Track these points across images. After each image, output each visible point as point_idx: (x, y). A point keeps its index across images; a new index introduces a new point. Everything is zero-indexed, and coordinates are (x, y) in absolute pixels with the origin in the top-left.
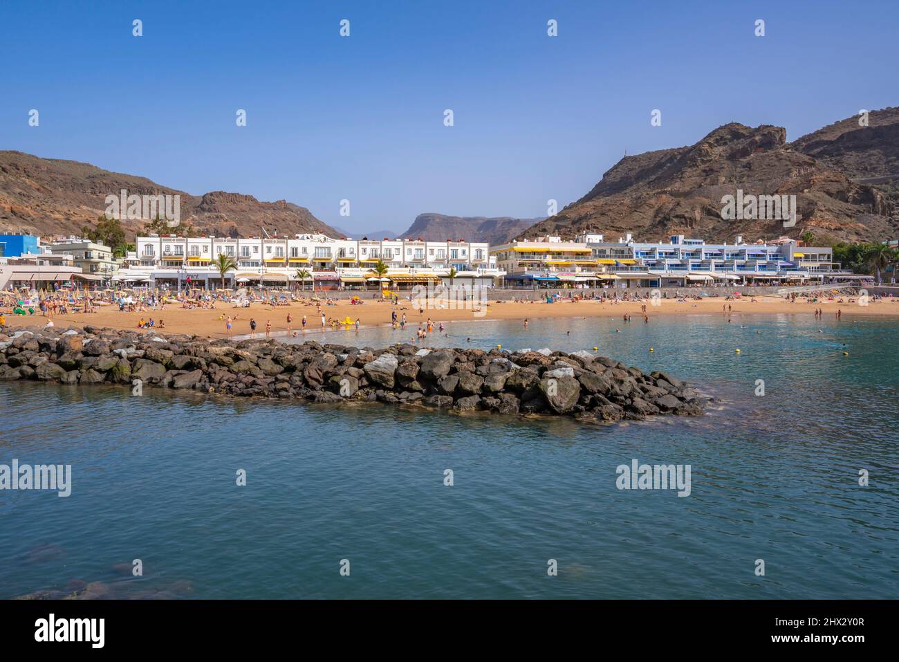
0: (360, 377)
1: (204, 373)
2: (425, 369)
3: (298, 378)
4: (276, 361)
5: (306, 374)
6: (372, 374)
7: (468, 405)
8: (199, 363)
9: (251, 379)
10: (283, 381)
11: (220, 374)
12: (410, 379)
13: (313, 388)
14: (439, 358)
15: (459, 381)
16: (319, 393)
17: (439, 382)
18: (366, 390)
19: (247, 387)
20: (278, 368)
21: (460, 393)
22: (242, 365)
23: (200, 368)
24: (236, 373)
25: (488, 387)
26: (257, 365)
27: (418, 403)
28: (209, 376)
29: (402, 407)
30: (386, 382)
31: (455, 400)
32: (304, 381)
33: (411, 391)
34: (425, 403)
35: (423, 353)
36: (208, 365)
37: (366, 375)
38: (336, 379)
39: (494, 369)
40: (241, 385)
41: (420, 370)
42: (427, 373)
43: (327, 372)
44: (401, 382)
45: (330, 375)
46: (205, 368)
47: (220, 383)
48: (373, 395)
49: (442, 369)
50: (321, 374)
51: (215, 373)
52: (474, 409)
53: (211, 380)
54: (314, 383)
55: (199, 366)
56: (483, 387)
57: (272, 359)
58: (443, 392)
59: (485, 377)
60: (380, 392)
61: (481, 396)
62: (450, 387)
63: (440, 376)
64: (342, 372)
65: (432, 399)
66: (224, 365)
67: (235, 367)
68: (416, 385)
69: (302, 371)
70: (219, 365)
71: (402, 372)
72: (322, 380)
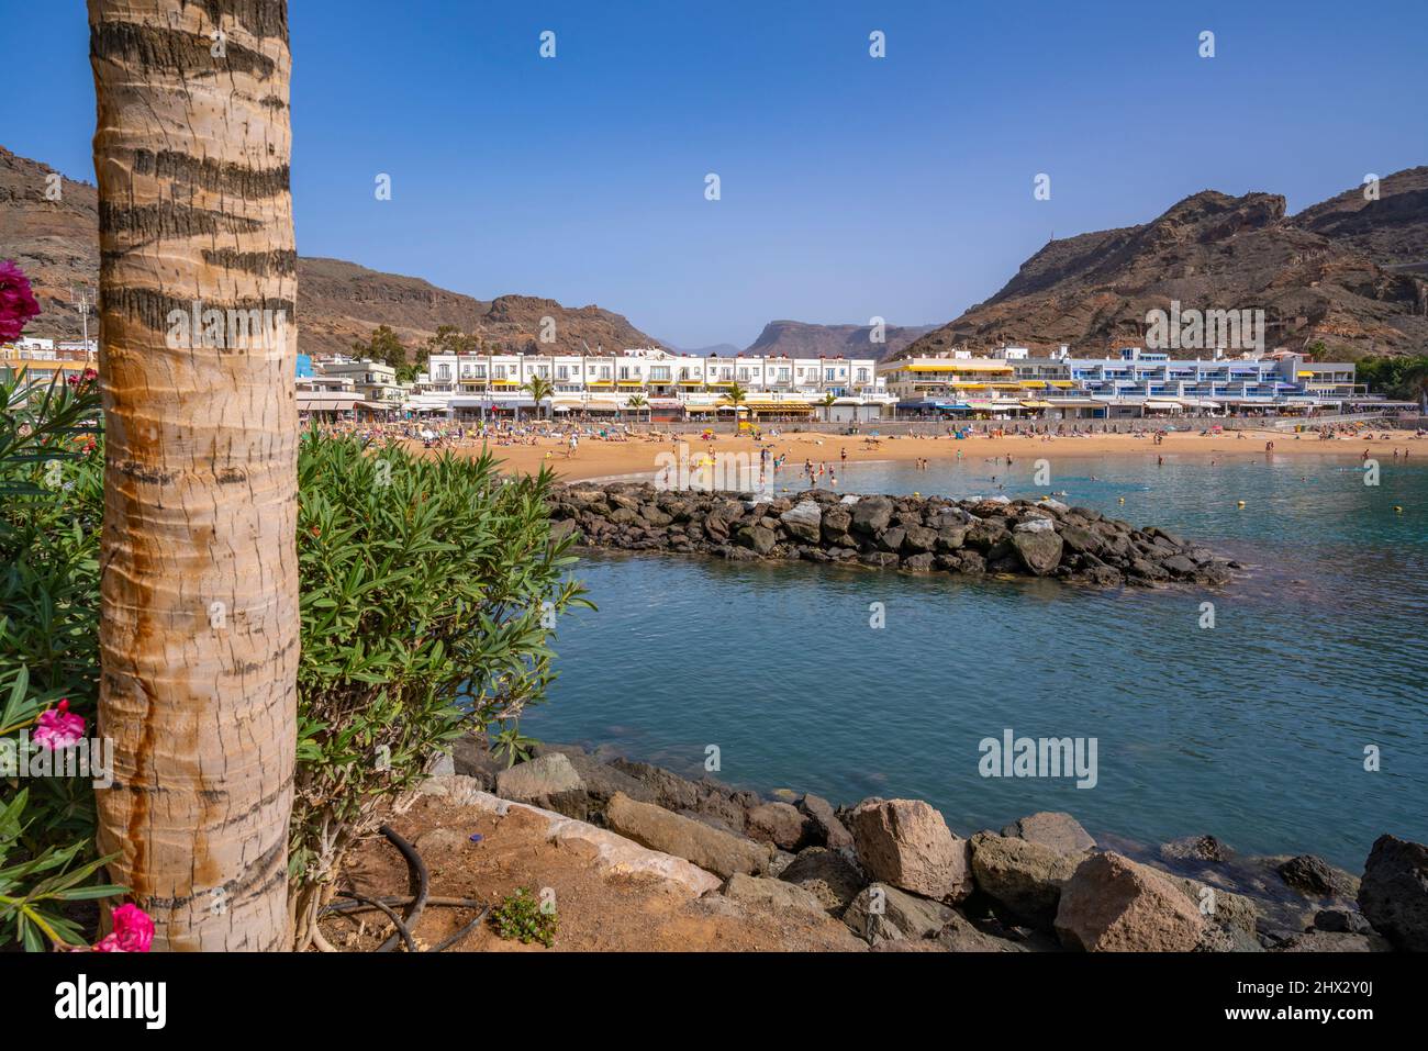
0: (776, 529)
1: (577, 523)
2: (859, 520)
3: (697, 530)
4: (663, 509)
5: (708, 524)
6: (791, 525)
7: (921, 564)
8: (571, 510)
9: (639, 531)
10: (678, 533)
11: (598, 523)
12: (841, 532)
13: (719, 543)
14: (877, 506)
15: (906, 535)
16: (728, 549)
17: (878, 536)
18: (785, 545)
19: (635, 540)
20: (665, 518)
21: (907, 549)
22: (622, 514)
23: (573, 517)
24: (616, 524)
25: (945, 542)
26: (640, 513)
27: (854, 562)
28: (584, 526)
29: (835, 566)
30: (810, 535)
31: (902, 559)
32: (706, 533)
33: (843, 546)
34: (862, 561)
35: (850, 500)
36: (581, 513)
37: (784, 526)
38: (747, 531)
39: (948, 521)
40: (627, 538)
41: (852, 521)
42: (862, 525)
43: (735, 523)
44: (829, 536)
45: (738, 526)
46: (578, 516)
47: (599, 534)
48: (795, 552)
49: (880, 520)
50: (727, 525)
51: (591, 523)
52: (928, 569)
53: (588, 532)
54: (718, 536)
55: (571, 515)
56: (937, 542)
57: (658, 507)
58: (888, 549)
59: (938, 530)
60: (803, 548)
61: (935, 554)
62: (894, 540)
63: (879, 529)
64: (753, 523)
65: (872, 557)
66: (599, 514)
67: (614, 516)
68: (848, 539)
69: (702, 520)
70: (594, 513)
71: (830, 523)
72: (727, 533)
